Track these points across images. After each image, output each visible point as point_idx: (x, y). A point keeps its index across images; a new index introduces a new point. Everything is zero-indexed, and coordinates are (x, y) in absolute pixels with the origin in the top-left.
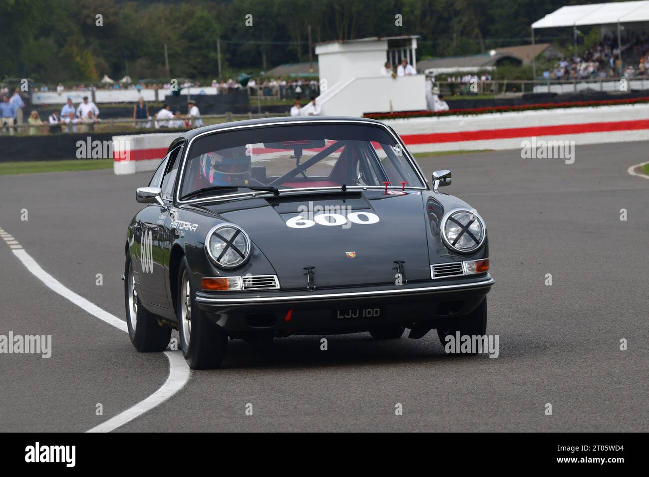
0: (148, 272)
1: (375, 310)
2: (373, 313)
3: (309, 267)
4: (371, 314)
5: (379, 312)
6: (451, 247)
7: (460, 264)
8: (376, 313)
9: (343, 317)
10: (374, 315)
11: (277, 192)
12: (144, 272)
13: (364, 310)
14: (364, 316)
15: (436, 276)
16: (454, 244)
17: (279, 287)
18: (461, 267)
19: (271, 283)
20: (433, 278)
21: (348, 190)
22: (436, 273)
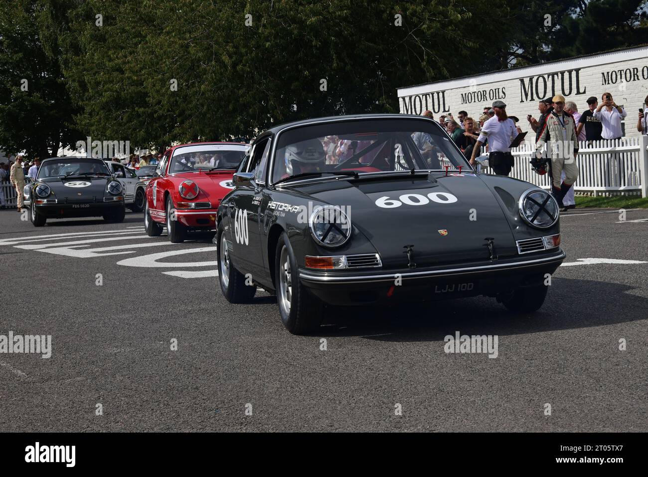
0: (242, 243)
1: (469, 284)
2: (467, 287)
3: (409, 245)
4: (466, 287)
5: (472, 287)
6: (530, 224)
7: (541, 239)
8: (470, 287)
9: (440, 292)
10: (468, 289)
11: (357, 176)
12: (238, 242)
13: (460, 285)
14: (459, 290)
15: (522, 251)
16: (532, 221)
17: (381, 265)
18: (542, 242)
19: (374, 261)
20: (520, 253)
21: (416, 174)
22: (522, 249)
